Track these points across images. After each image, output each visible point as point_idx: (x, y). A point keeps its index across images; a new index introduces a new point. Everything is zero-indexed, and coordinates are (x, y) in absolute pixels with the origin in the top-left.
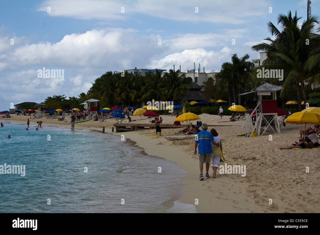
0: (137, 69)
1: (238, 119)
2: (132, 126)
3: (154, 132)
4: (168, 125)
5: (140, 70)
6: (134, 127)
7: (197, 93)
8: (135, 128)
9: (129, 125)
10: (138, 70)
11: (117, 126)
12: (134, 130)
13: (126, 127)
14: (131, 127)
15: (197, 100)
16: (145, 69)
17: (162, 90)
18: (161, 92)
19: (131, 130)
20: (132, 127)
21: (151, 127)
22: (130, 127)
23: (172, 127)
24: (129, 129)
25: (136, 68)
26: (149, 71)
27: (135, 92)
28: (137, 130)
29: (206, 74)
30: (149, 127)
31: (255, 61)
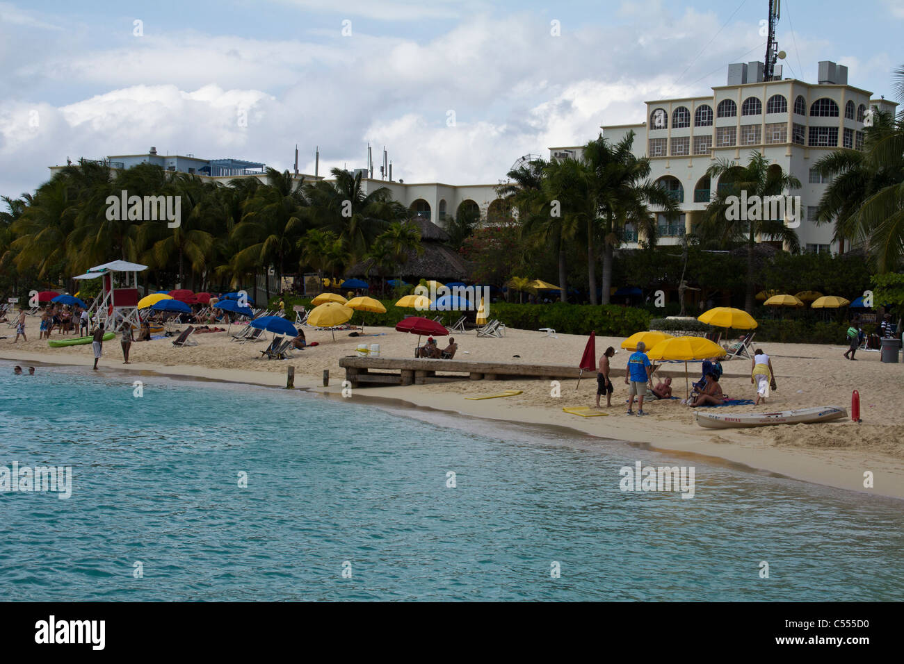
0: (157, 154)
1: (739, 353)
2: (410, 367)
3: (519, 391)
4: (540, 367)
5: (170, 161)
6: (413, 372)
7: (436, 252)
8: (418, 374)
9: (397, 366)
10: (163, 158)
11: (353, 365)
12: (412, 381)
13: (370, 370)
14: (402, 370)
15: (438, 276)
16: (185, 156)
17: (322, 240)
18: (321, 245)
19: (401, 381)
20: (409, 370)
21: (476, 373)
22: (398, 372)
23: (550, 374)
24: (398, 377)
25: (153, 151)
26: (202, 166)
27: (208, 239)
28: (424, 383)
29: (407, 186)
30: (467, 374)
31: (558, 152)
